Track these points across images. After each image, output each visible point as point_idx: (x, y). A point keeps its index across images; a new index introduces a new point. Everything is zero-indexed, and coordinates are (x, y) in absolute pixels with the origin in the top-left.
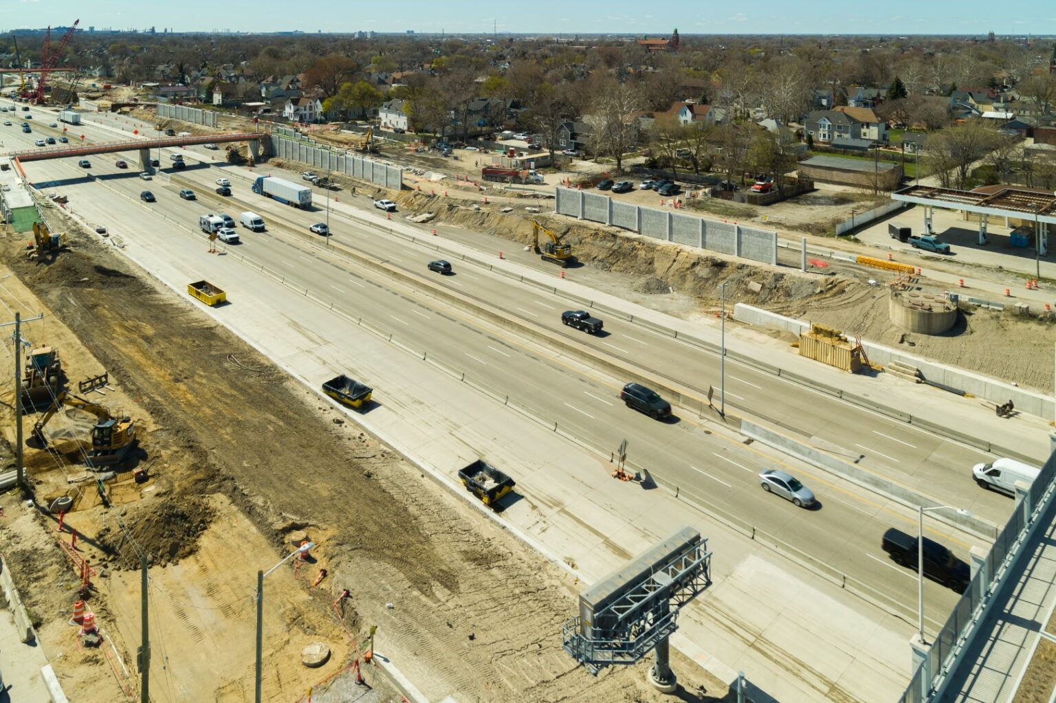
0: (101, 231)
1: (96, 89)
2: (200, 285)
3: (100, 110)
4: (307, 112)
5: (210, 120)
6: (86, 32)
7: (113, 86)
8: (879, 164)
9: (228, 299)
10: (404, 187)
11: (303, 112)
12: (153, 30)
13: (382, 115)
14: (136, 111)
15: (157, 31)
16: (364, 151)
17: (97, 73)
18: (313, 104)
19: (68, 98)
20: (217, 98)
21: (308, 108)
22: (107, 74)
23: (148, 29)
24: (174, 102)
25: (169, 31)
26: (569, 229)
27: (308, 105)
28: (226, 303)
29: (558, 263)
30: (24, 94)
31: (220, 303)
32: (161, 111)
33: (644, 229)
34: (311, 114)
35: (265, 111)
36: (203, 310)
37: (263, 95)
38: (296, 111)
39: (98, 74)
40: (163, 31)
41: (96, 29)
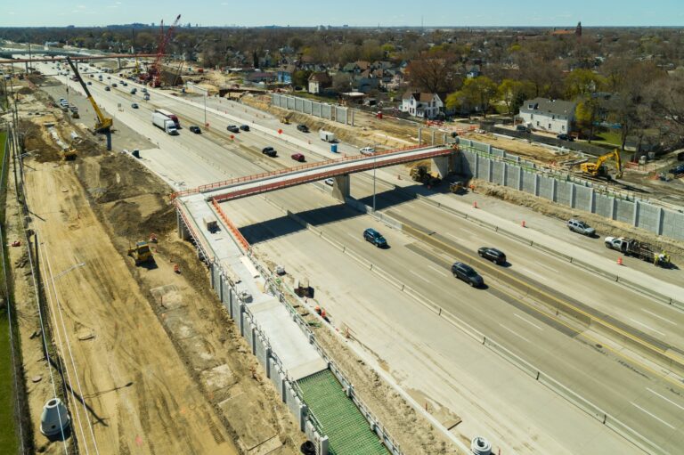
1: (191, 73)
3: (210, 95)
4: (431, 108)
5: (343, 117)
7: (205, 70)
11: (427, 108)
14: (245, 97)
19: (175, 81)
20: (314, 87)
21: (432, 104)
27: (432, 100)
30: (138, 76)
32: (272, 100)
34: (434, 111)
38: (419, 106)
39: (184, 58)
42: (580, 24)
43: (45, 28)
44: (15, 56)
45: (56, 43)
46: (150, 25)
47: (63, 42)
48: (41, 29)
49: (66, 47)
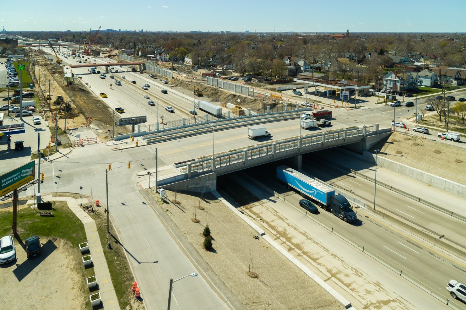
0: (87, 84)
1: (107, 51)
2: (103, 94)
3: (105, 57)
4: (164, 58)
5: (132, 60)
6: (117, 31)
7: (113, 50)
8: (313, 73)
9: (107, 96)
10: (173, 78)
11: (162, 58)
12: (142, 30)
13: (186, 59)
14: (115, 57)
15: (144, 31)
16: (170, 69)
17: (110, 46)
18: (166, 55)
19: (97, 54)
20: (140, 54)
22: (113, 46)
23: (140, 30)
24: (128, 55)
25: (148, 31)
26: (206, 88)
27: (164, 55)
28: (107, 97)
29: (197, 95)
31: (105, 97)
32: (121, 57)
33: (224, 88)
34: (165, 59)
35: (153, 58)
36: (101, 98)
37: (156, 53)
38: (160, 57)
40: (146, 31)
41: (121, 30)
42: (348, 31)
43: (52, 32)
44: (33, 45)
45: (55, 39)
46: (118, 30)
47: (58, 39)
48: (50, 32)
49: (59, 41)
